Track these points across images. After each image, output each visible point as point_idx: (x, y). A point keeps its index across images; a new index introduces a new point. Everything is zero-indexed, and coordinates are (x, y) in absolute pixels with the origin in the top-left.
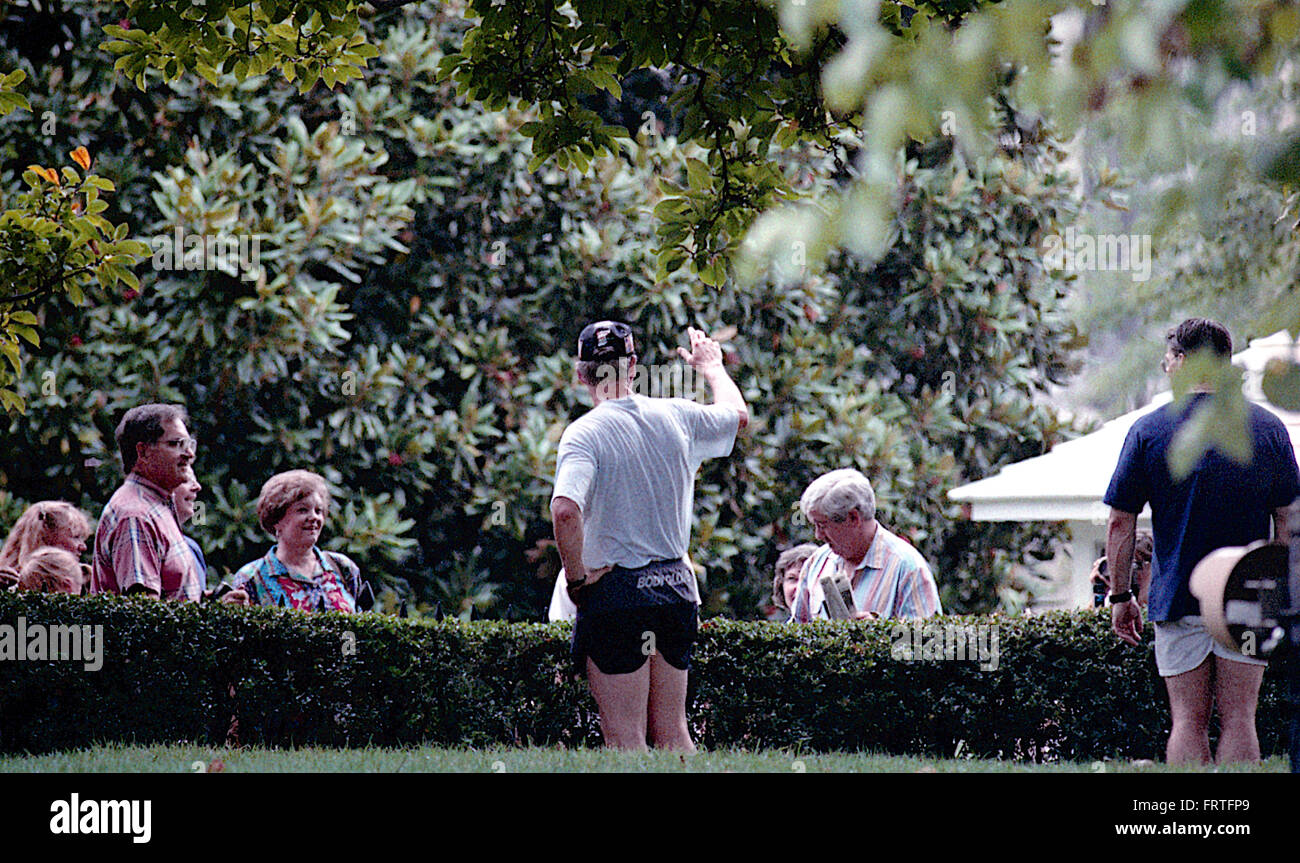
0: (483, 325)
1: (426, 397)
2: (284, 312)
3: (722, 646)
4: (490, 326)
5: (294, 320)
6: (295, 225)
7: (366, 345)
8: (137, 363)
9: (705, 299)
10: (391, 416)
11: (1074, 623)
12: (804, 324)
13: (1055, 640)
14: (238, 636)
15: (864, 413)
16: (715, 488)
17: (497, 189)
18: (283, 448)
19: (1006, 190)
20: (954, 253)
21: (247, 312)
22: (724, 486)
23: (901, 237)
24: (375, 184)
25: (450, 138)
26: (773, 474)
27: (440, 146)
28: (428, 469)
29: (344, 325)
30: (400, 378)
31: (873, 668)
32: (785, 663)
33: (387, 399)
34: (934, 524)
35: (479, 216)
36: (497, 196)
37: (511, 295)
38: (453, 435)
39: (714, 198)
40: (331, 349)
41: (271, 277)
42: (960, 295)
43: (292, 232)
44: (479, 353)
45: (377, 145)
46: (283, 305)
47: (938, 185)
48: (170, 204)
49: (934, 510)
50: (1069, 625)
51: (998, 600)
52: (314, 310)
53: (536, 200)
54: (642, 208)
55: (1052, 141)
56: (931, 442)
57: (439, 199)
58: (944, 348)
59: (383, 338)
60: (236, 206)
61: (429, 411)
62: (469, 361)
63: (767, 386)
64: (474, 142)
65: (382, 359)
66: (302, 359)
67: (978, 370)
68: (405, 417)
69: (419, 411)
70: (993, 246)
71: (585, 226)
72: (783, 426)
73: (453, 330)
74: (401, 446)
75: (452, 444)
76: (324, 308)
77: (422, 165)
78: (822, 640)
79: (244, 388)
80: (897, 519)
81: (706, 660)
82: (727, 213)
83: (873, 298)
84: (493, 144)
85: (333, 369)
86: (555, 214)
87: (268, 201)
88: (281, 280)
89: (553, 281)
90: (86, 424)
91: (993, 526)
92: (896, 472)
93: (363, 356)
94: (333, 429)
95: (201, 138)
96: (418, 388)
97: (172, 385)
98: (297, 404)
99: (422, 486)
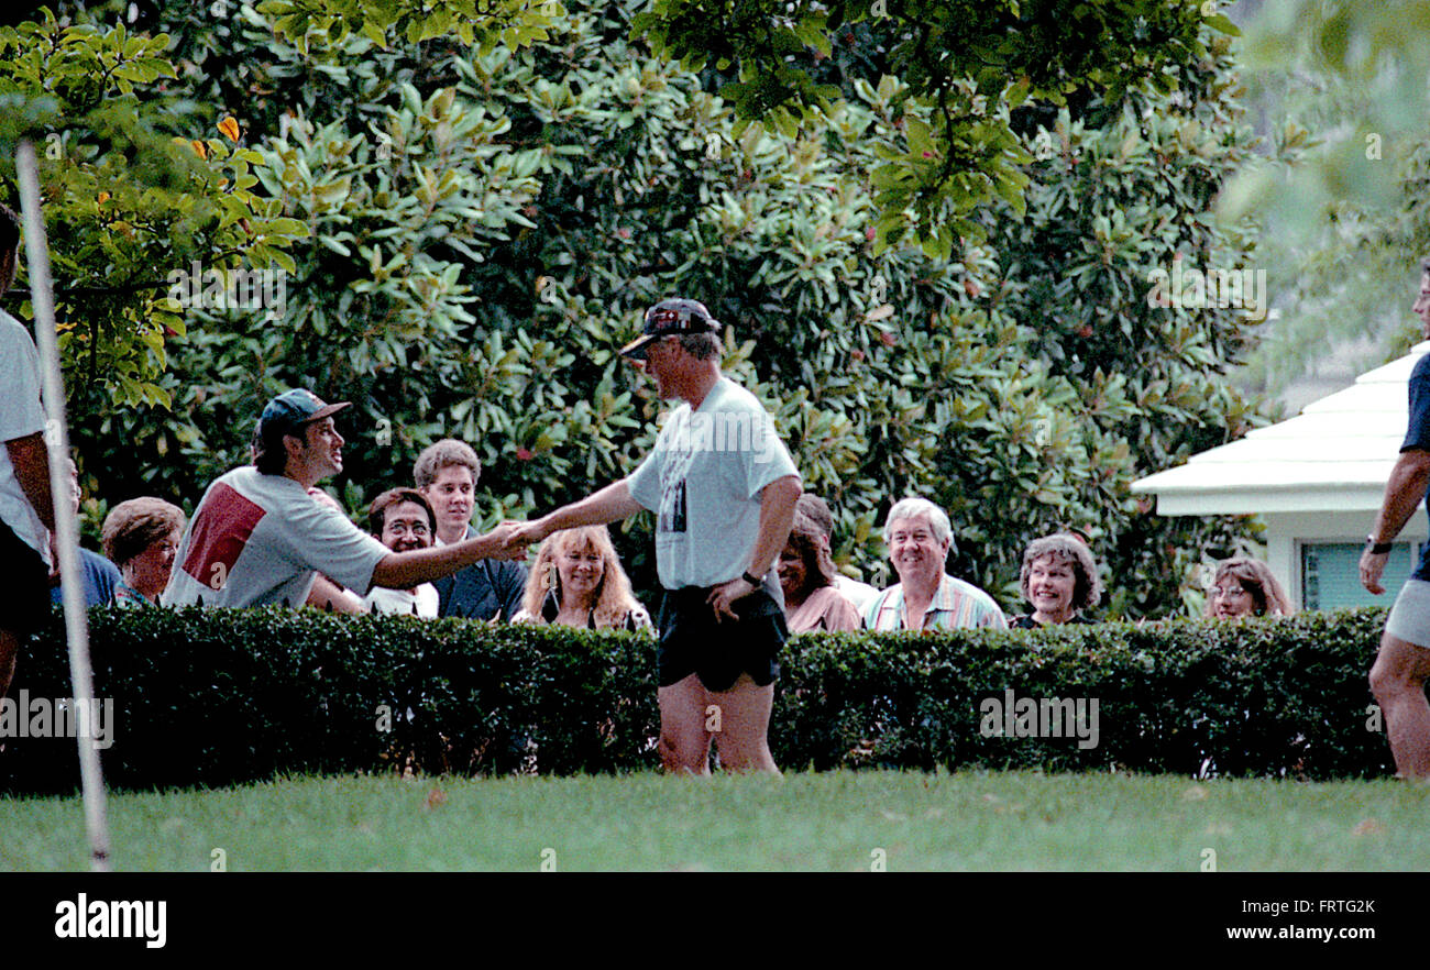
0: (615, 307)
1: (555, 385)
2: (403, 296)
3: (943, 655)
4: (623, 307)
5: (413, 303)
6: (412, 199)
7: (489, 329)
8: (240, 354)
9: (860, 274)
10: (518, 408)
11: (1330, 625)
12: (964, 301)
13: (1308, 644)
14: (416, 652)
15: (1032, 397)
16: (873, 482)
17: (631, 156)
18: (402, 444)
19: (1182, 151)
20: (1127, 220)
21: (362, 294)
22: (881, 480)
23: (1066, 202)
24: (498, 154)
25: (578, 103)
26: (933, 466)
27: (567, 112)
28: (560, 465)
29: (468, 308)
30: (528, 365)
31: (1111, 677)
32: (1014, 673)
33: (515, 388)
34: (1109, 518)
35: (609, 186)
36: (630, 163)
37: (645, 272)
38: (587, 428)
39: (938, 163)
40: (454, 335)
41: (387, 257)
42: (1134, 267)
43: (409, 208)
44: (614, 337)
45: (497, 111)
46: (400, 287)
47: (1107, 147)
48: (275, 179)
49: (1108, 504)
50: (1323, 627)
51: (1181, 602)
52: (435, 293)
53: (670, 168)
54: (787, 176)
55: (1224, 97)
56: (1104, 430)
57: (567, 169)
58: (1116, 323)
59: (507, 322)
60: (348, 179)
61: (559, 402)
62: (603, 346)
63: (924, 370)
64: (604, 107)
65: (507, 346)
66: (421, 345)
67: (1152, 350)
68: (533, 408)
69: (548, 402)
70: (1169, 212)
71: (726, 196)
72: (943, 412)
73: (585, 312)
74: (530, 440)
75: (586, 438)
76: (445, 290)
77: (548, 132)
78: (1054, 646)
79: (357, 379)
80: (1071, 514)
81: (928, 672)
82: (952, 178)
83: (1036, 270)
84: (627, 108)
85: (455, 358)
86: (692, 184)
87: (380, 173)
88: (398, 261)
89: (693, 256)
90: (184, 421)
91: (1171, 522)
92: (1069, 462)
93: (488, 342)
94: (455, 422)
95: (305, 106)
96: (546, 377)
97: (278, 376)
98: (416, 395)
99: (554, 484)
